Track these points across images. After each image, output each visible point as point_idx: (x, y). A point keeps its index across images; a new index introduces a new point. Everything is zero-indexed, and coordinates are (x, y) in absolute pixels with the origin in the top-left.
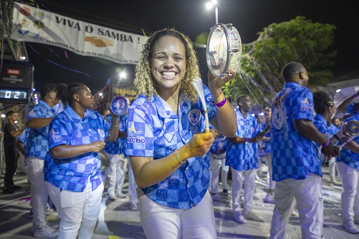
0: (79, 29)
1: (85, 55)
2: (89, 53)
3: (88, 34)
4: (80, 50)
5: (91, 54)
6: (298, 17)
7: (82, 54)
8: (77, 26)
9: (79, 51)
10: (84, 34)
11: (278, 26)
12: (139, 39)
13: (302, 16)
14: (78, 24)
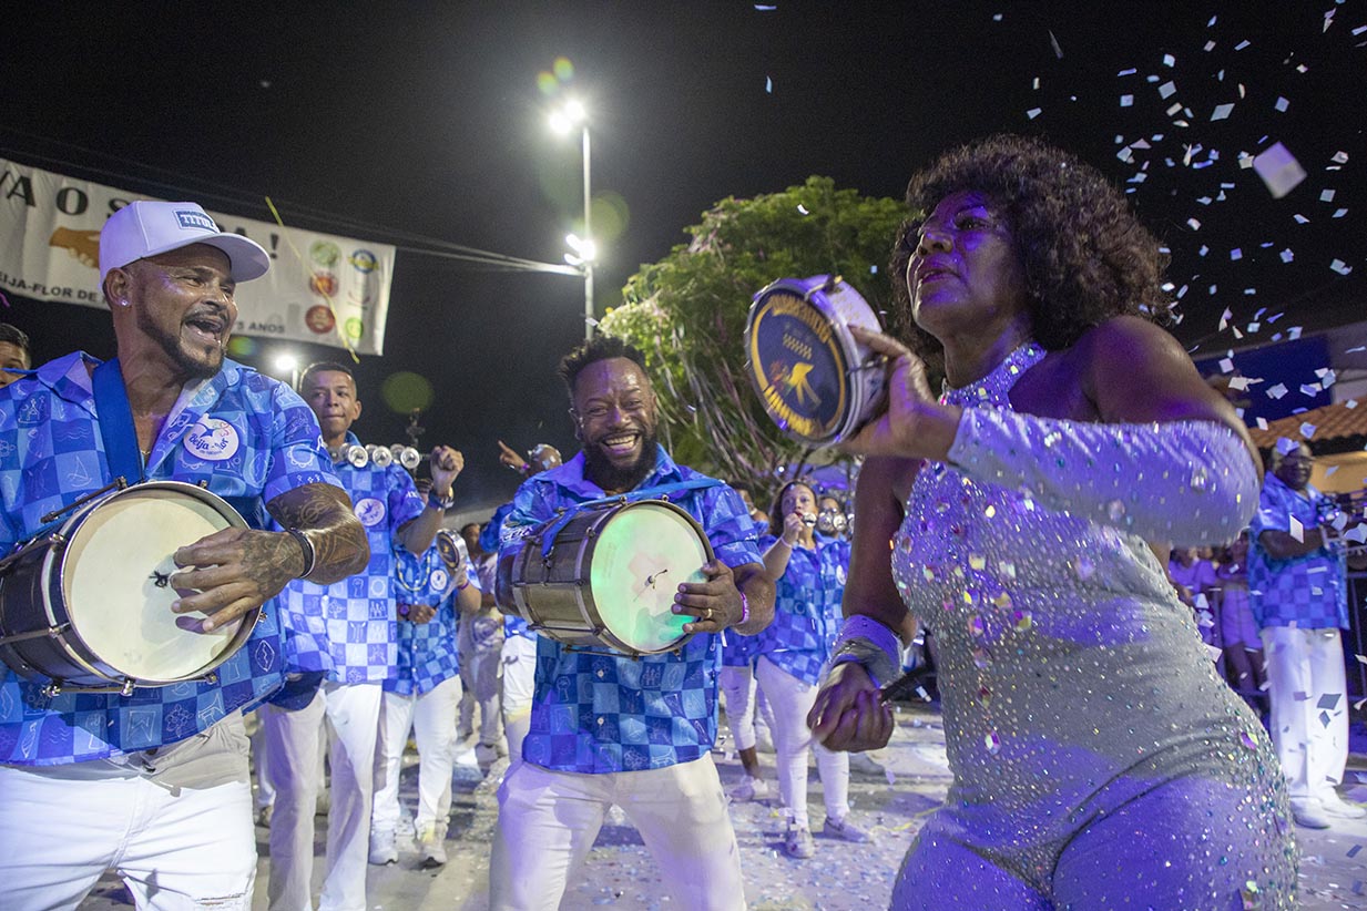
0: (29, 199)
1: (49, 297)
2: (68, 292)
3: (62, 221)
4: (29, 282)
5: (75, 294)
6: (812, 180)
7: (38, 295)
8: (20, 189)
9: (22, 284)
10: (50, 219)
11: (749, 206)
12: (275, 239)
13: (823, 176)
14: (26, 182)
